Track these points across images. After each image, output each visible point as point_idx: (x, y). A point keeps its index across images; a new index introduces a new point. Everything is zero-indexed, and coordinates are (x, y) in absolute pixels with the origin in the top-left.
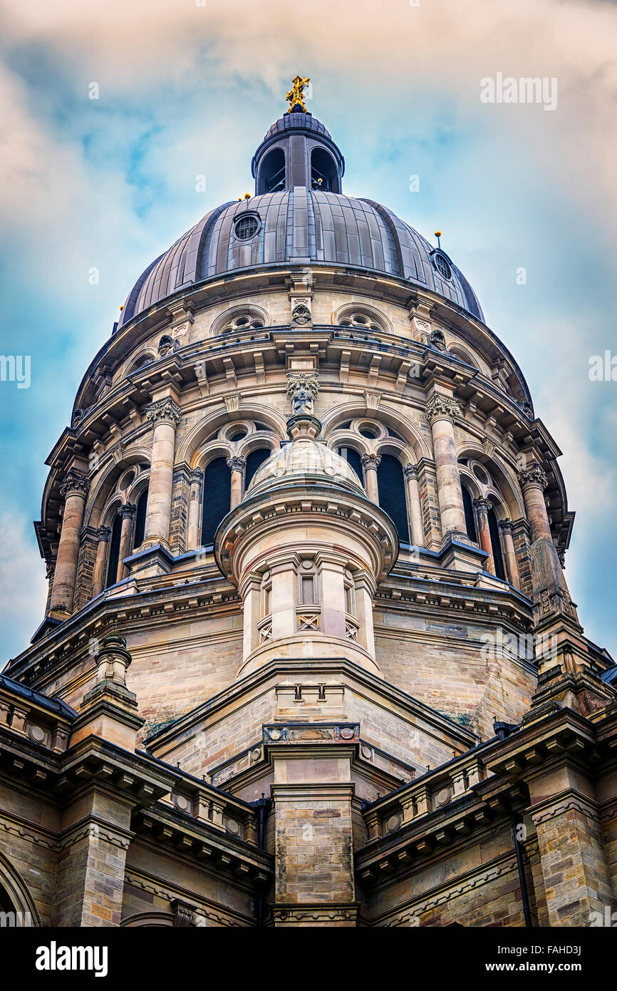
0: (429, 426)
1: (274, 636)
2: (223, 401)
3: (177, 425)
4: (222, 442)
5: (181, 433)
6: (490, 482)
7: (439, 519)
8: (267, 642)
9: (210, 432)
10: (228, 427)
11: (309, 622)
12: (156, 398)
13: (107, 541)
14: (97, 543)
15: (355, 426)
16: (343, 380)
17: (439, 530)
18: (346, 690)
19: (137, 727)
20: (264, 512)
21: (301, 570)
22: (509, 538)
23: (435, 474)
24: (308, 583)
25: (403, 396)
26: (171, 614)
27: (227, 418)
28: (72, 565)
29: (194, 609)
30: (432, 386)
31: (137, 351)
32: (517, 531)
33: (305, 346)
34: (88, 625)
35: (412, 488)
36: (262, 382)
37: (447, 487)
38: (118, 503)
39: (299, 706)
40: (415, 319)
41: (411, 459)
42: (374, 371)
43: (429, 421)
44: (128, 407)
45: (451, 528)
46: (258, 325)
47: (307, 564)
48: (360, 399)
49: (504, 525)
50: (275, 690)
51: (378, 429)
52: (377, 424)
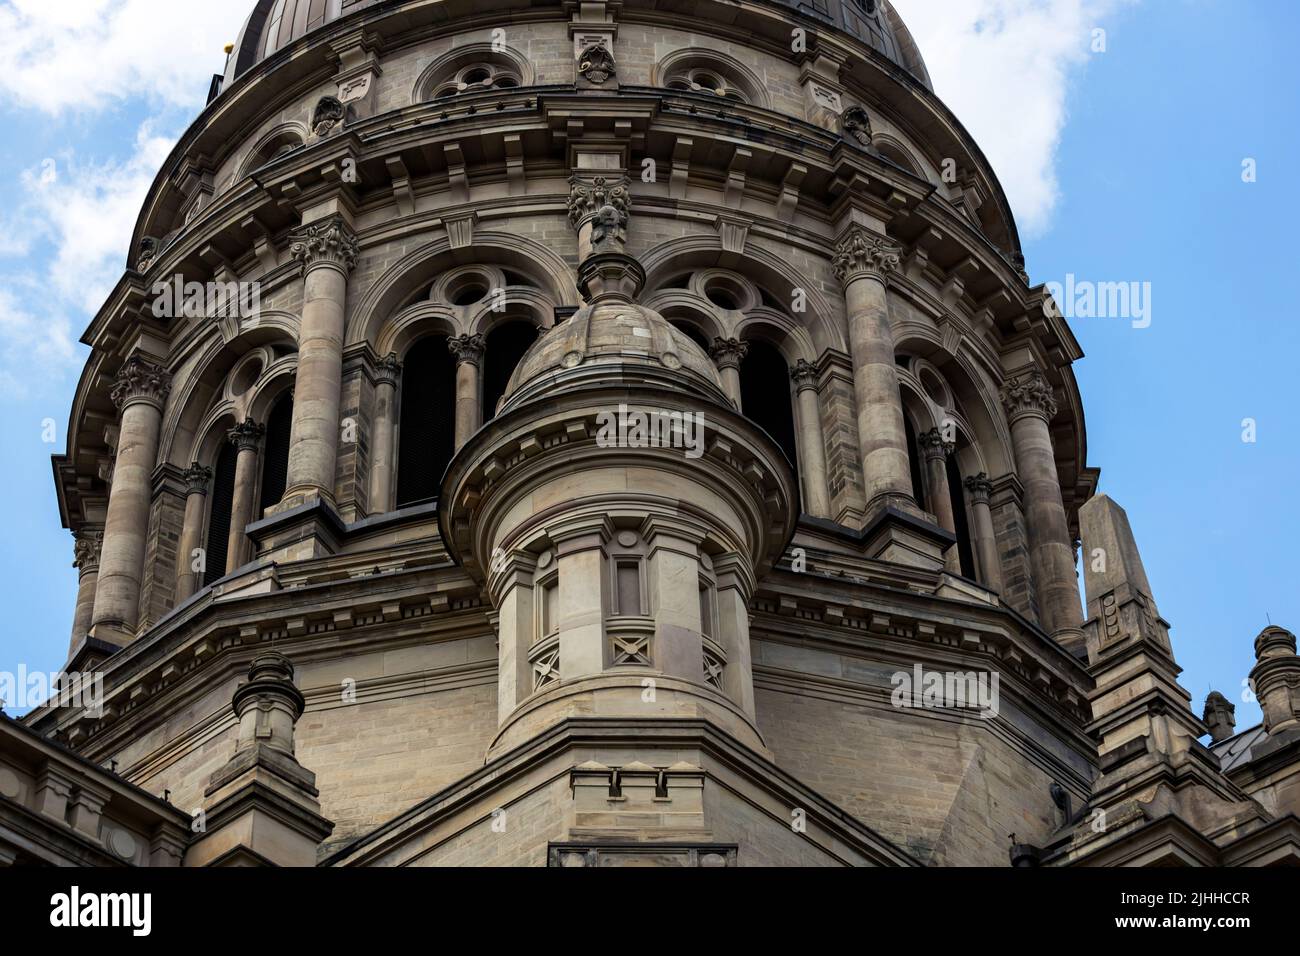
0: (840, 288)
1: (564, 674)
2: (441, 227)
3: (351, 270)
4: (438, 306)
5: (359, 286)
6: (950, 402)
7: (858, 466)
8: (550, 685)
9: (414, 286)
10: (450, 277)
11: (632, 649)
12: (308, 217)
13: (204, 493)
14: (185, 497)
15: (698, 283)
16: (676, 194)
17: (860, 487)
18: (707, 781)
19: (318, 837)
20: (542, 435)
21: (614, 550)
22: (984, 511)
23: (851, 382)
24: (628, 576)
25: (792, 230)
26: (346, 630)
27: (448, 260)
28: (134, 537)
30: (846, 212)
31: (267, 127)
32: (1000, 497)
33: (606, 125)
34: (180, 650)
35: (806, 406)
36: (518, 193)
37: (877, 407)
38: (228, 420)
39: (616, 810)
40: (812, 85)
41: (804, 349)
42: (736, 179)
43: (840, 279)
44: (248, 236)
45: (883, 483)
46: (506, 83)
47: (628, 538)
48: (708, 232)
49: (975, 484)
50: (567, 778)
51: (741, 292)
52: (740, 280)
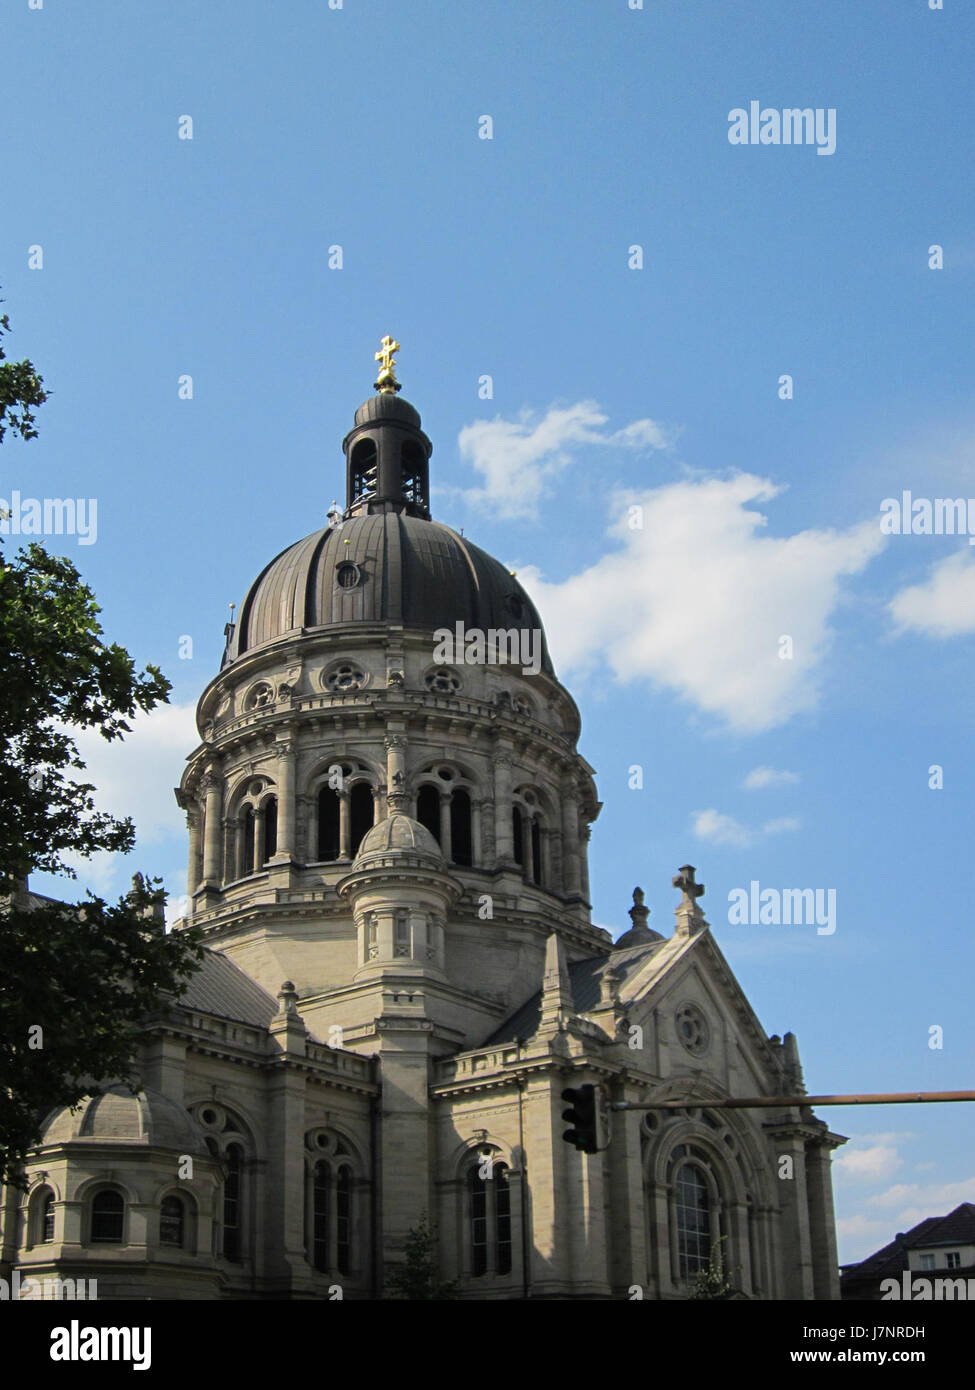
0: (492, 770)
1: (379, 958)
2: (332, 746)
3: (297, 760)
5: (301, 766)
6: (536, 802)
7: (494, 843)
8: (375, 959)
9: (322, 767)
10: (337, 765)
11: (403, 950)
12: (278, 739)
14: (235, 833)
15: (436, 770)
16: (427, 736)
17: (494, 851)
18: (425, 996)
21: (397, 917)
22: (547, 842)
23: (494, 809)
25: (475, 748)
26: (305, 916)
27: (336, 759)
28: (217, 846)
29: (320, 915)
30: (497, 741)
32: (553, 836)
33: (399, 713)
35: (476, 819)
36: (363, 735)
37: (502, 823)
38: (249, 806)
39: (398, 1007)
41: (476, 794)
42: (452, 730)
43: (493, 767)
44: (254, 739)
45: (503, 853)
46: (358, 674)
48: (440, 751)
49: (545, 831)
50: (380, 994)
51: (453, 772)
52: (453, 768)
